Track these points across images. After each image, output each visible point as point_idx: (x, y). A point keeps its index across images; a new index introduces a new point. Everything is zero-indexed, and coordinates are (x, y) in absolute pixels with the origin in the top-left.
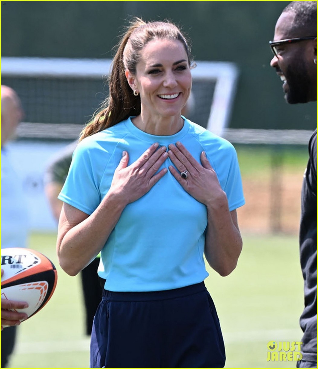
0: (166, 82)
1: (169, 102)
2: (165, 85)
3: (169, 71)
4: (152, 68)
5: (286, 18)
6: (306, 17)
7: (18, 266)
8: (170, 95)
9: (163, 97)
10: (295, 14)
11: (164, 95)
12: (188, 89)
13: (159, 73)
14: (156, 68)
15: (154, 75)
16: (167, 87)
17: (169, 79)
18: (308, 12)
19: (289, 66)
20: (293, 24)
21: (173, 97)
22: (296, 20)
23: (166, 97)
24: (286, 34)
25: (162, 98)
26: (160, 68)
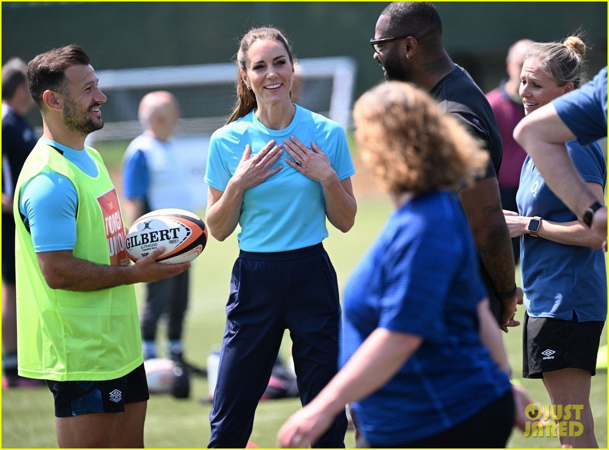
0: (269, 75)
1: (273, 92)
2: (268, 77)
3: (270, 66)
4: (256, 65)
5: (383, 20)
6: (399, 20)
7: (175, 241)
8: (273, 85)
9: (268, 87)
10: (390, 17)
11: (268, 86)
12: (288, 80)
13: (262, 68)
14: (260, 64)
15: (258, 70)
16: (269, 79)
17: (270, 73)
18: (400, 16)
19: (387, 60)
20: (388, 26)
21: (275, 86)
22: (390, 23)
23: (270, 87)
24: (383, 34)
25: (268, 89)
26: (262, 64)
